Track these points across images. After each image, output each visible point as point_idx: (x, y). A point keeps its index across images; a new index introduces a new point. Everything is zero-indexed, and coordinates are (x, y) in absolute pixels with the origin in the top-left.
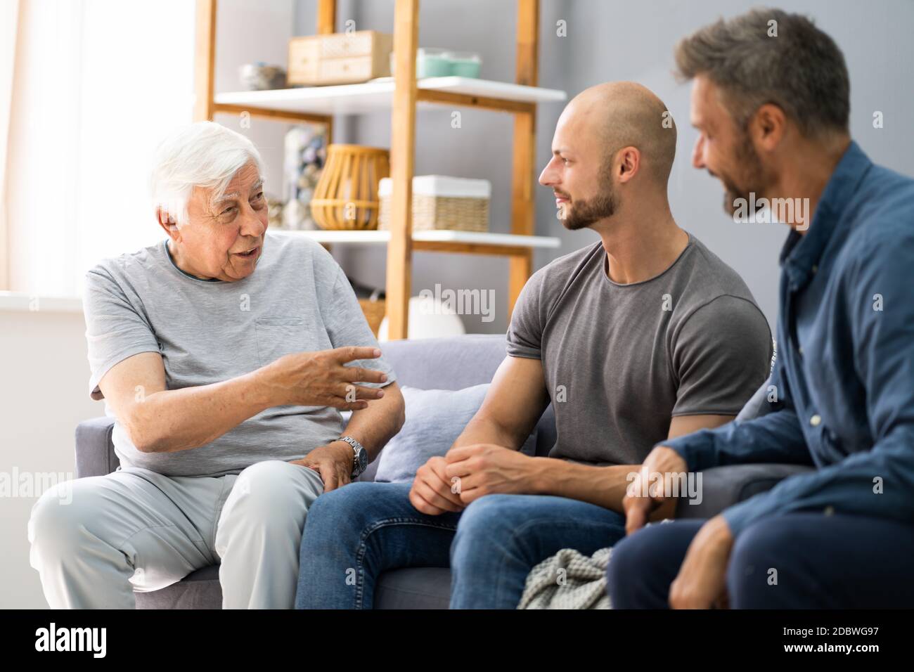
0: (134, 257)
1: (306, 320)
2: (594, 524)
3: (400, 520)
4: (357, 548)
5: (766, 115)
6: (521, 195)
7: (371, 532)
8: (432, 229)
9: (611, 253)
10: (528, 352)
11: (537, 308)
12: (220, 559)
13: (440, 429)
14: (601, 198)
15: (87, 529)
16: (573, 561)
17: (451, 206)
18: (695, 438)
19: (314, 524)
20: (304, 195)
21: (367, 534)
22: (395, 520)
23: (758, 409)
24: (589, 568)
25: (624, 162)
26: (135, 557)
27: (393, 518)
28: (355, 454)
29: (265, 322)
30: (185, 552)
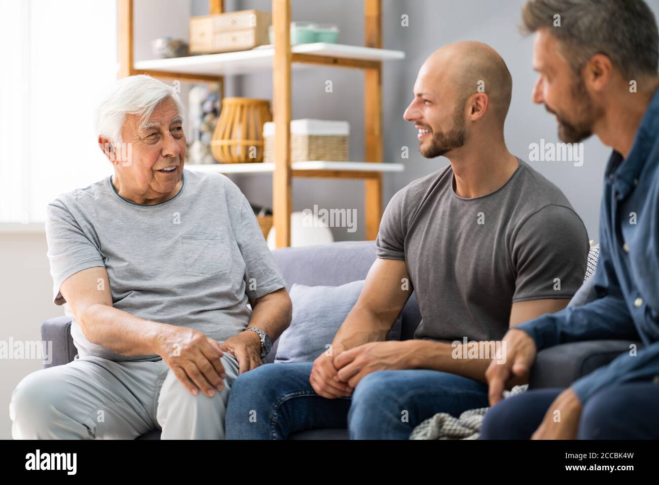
0: (84, 192)
1: (222, 236)
2: (459, 391)
3: (303, 392)
4: (271, 416)
5: (597, 62)
6: (372, 132)
7: (281, 403)
8: (306, 160)
9: (459, 175)
10: (394, 255)
11: (400, 220)
12: (161, 428)
13: (326, 317)
14: (456, 132)
15: (56, 408)
16: (447, 423)
17: (320, 142)
18: (541, 321)
19: (236, 398)
20: (206, 137)
21: (278, 405)
22: (300, 393)
23: (586, 297)
24: (459, 428)
25: (475, 104)
26: (95, 429)
27: (297, 391)
28: (261, 339)
29: (190, 237)
30: (132, 421)
